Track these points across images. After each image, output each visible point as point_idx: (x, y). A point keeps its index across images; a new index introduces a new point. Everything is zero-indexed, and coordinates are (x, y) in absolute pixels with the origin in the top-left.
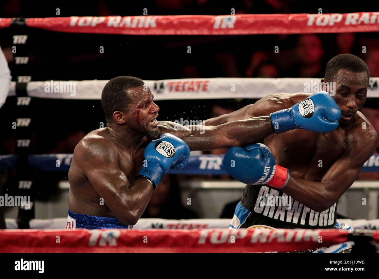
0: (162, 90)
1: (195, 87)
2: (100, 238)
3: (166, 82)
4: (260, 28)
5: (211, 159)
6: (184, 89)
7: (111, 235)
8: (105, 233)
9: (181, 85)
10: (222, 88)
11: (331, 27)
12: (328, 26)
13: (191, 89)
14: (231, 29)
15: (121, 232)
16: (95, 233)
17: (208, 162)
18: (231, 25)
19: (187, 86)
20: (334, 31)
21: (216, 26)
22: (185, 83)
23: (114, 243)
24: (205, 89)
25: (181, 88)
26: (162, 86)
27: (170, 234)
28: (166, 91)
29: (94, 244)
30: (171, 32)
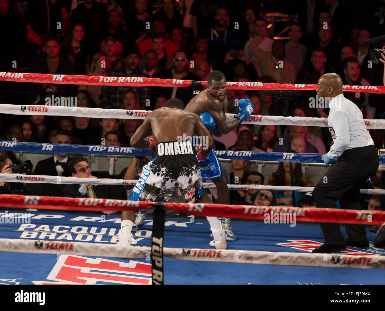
0: (25, 110)
1: (42, 110)
2: (30, 200)
3: (27, 106)
4: (75, 82)
5: (49, 145)
6: (36, 110)
7: (35, 199)
8: (32, 197)
9: (35, 108)
10: (55, 111)
11: (111, 83)
12: (109, 82)
13: (39, 110)
14: (61, 81)
15: (40, 198)
16: (27, 197)
17: (46, 146)
18: (61, 80)
19: (37, 109)
20: (113, 85)
21: (54, 79)
22: (37, 107)
23: (36, 203)
24: (46, 111)
25: (34, 110)
26: (25, 108)
27: (65, 200)
28: (27, 110)
29: (26, 203)
30: (30, 81)
